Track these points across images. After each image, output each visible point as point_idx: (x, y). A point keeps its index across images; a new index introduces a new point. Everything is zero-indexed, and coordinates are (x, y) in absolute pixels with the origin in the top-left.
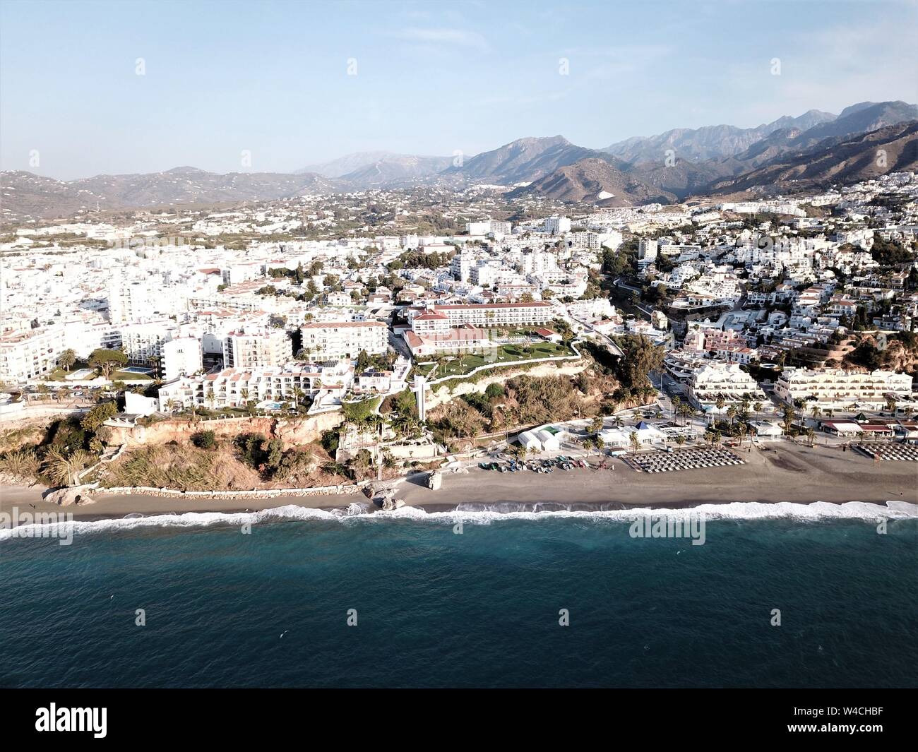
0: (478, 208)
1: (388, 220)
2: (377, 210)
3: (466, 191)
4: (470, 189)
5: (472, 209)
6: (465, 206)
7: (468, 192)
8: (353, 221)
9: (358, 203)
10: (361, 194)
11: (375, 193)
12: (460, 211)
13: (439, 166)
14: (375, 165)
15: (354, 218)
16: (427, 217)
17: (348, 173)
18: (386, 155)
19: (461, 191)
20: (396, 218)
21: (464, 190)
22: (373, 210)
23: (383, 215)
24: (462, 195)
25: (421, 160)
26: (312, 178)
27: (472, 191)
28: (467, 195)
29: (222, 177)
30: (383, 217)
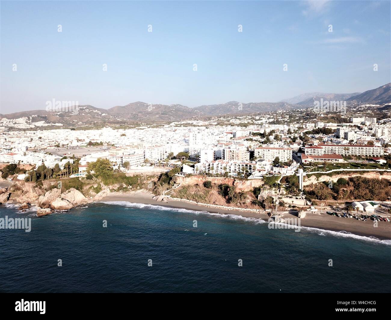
0: (361, 114)
1: (313, 119)
2: (309, 115)
3: (357, 108)
4: (360, 107)
5: (358, 115)
6: (354, 113)
7: (359, 108)
8: (297, 119)
9: (301, 113)
10: (304, 109)
11: (310, 109)
12: (352, 115)
13: (345, 98)
14: (313, 98)
15: (298, 118)
16: (333, 117)
17: (300, 102)
18: (319, 94)
19: (355, 108)
20: (317, 118)
21: (356, 107)
22: (308, 115)
23: (312, 117)
24: (355, 109)
25: (336, 95)
26: (284, 104)
27: (361, 108)
28: (358, 109)
29: (246, 104)
30: (311, 118)
